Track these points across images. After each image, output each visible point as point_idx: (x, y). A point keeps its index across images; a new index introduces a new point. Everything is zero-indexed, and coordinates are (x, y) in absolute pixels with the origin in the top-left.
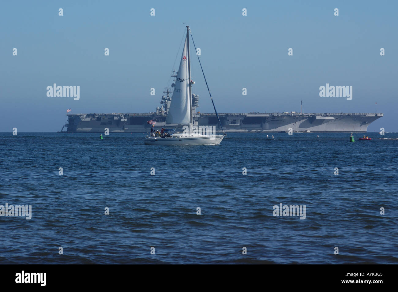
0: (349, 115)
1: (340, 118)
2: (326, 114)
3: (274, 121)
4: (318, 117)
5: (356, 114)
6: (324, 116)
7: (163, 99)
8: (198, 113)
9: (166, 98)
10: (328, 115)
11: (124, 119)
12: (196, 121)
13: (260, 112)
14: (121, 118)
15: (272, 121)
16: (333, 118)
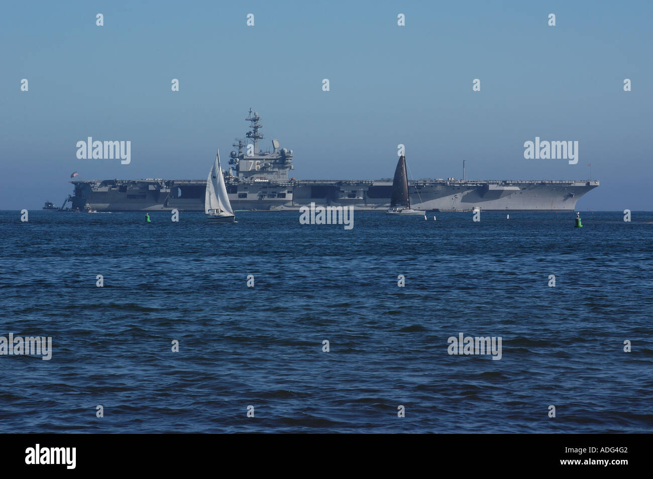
0: (543, 184)
1: (528, 188)
2: (505, 182)
3: (422, 192)
4: (492, 187)
5: (554, 182)
6: (501, 185)
7: (232, 156)
8: (292, 179)
9: (237, 154)
10: (509, 184)
11: (166, 188)
12: (288, 192)
14: (161, 187)
16: (516, 188)
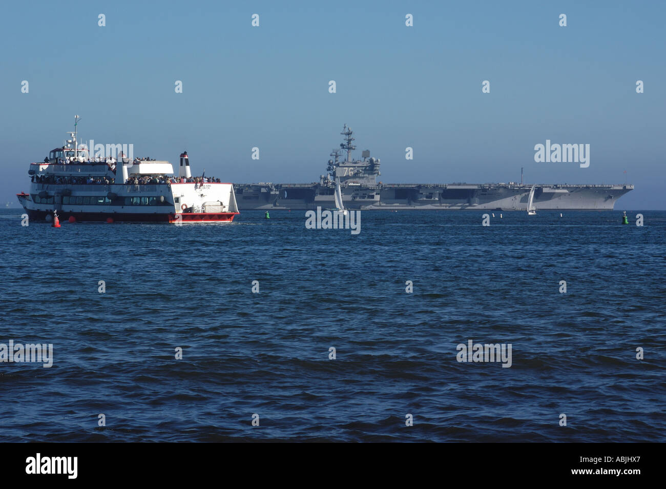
0: (587, 188)
1: (576, 191)
2: (556, 186)
3: (485, 194)
4: (545, 190)
5: (596, 186)
6: (553, 188)
7: (330, 163)
8: (379, 183)
9: (334, 162)
10: (559, 187)
11: (275, 191)
12: (376, 194)
13: (467, 183)
14: (272, 190)
15: (482, 194)
16: (566, 191)
